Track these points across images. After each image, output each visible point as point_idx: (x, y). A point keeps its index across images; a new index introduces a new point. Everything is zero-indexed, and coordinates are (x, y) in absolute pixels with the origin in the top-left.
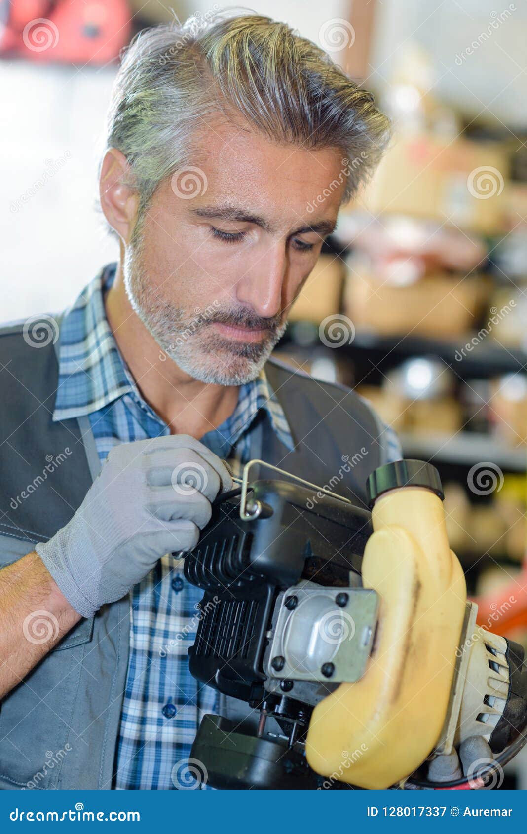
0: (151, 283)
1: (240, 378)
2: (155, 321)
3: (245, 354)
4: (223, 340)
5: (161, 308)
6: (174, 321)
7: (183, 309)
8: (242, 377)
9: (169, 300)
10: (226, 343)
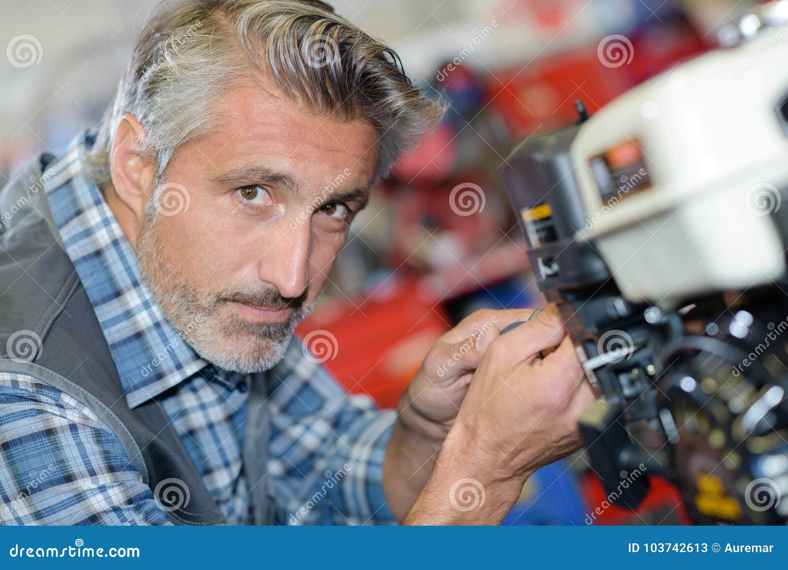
0: (169, 259)
1: (265, 361)
2: (173, 302)
3: (268, 335)
4: (243, 321)
5: (178, 287)
6: (192, 302)
7: (201, 287)
8: (267, 361)
9: (185, 279)
10: (246, 324)
